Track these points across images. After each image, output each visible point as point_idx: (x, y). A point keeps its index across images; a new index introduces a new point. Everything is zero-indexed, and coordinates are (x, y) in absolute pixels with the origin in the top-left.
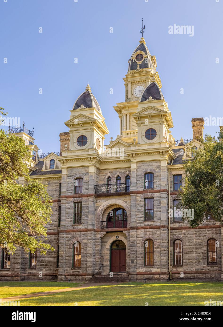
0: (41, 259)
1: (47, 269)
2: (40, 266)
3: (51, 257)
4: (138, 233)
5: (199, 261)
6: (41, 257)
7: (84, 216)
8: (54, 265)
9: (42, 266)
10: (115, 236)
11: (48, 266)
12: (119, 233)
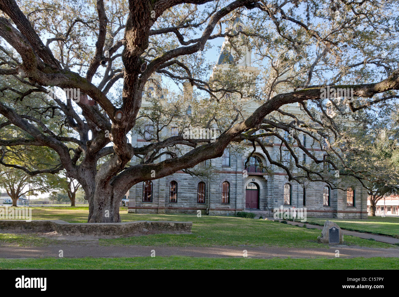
0: (182, 194)
1: (188, 204)
2: (181, 201)
3: (192, 193)
4: (280, 178)
5: (318, 203)
6: (182, 193)
7: (232, 160)
8: (194, 200)
9: (183, 201)
10: (252, 179)
11: (189, 201)
12: (254, 177)
